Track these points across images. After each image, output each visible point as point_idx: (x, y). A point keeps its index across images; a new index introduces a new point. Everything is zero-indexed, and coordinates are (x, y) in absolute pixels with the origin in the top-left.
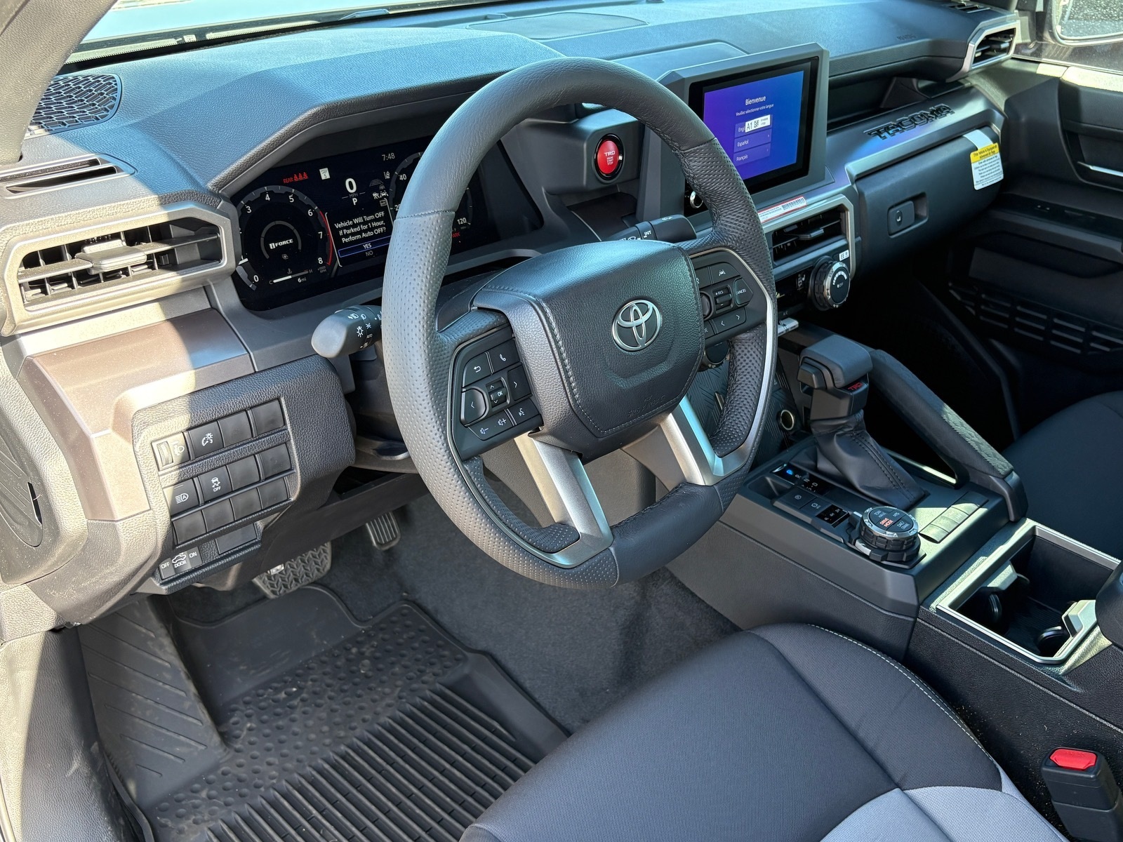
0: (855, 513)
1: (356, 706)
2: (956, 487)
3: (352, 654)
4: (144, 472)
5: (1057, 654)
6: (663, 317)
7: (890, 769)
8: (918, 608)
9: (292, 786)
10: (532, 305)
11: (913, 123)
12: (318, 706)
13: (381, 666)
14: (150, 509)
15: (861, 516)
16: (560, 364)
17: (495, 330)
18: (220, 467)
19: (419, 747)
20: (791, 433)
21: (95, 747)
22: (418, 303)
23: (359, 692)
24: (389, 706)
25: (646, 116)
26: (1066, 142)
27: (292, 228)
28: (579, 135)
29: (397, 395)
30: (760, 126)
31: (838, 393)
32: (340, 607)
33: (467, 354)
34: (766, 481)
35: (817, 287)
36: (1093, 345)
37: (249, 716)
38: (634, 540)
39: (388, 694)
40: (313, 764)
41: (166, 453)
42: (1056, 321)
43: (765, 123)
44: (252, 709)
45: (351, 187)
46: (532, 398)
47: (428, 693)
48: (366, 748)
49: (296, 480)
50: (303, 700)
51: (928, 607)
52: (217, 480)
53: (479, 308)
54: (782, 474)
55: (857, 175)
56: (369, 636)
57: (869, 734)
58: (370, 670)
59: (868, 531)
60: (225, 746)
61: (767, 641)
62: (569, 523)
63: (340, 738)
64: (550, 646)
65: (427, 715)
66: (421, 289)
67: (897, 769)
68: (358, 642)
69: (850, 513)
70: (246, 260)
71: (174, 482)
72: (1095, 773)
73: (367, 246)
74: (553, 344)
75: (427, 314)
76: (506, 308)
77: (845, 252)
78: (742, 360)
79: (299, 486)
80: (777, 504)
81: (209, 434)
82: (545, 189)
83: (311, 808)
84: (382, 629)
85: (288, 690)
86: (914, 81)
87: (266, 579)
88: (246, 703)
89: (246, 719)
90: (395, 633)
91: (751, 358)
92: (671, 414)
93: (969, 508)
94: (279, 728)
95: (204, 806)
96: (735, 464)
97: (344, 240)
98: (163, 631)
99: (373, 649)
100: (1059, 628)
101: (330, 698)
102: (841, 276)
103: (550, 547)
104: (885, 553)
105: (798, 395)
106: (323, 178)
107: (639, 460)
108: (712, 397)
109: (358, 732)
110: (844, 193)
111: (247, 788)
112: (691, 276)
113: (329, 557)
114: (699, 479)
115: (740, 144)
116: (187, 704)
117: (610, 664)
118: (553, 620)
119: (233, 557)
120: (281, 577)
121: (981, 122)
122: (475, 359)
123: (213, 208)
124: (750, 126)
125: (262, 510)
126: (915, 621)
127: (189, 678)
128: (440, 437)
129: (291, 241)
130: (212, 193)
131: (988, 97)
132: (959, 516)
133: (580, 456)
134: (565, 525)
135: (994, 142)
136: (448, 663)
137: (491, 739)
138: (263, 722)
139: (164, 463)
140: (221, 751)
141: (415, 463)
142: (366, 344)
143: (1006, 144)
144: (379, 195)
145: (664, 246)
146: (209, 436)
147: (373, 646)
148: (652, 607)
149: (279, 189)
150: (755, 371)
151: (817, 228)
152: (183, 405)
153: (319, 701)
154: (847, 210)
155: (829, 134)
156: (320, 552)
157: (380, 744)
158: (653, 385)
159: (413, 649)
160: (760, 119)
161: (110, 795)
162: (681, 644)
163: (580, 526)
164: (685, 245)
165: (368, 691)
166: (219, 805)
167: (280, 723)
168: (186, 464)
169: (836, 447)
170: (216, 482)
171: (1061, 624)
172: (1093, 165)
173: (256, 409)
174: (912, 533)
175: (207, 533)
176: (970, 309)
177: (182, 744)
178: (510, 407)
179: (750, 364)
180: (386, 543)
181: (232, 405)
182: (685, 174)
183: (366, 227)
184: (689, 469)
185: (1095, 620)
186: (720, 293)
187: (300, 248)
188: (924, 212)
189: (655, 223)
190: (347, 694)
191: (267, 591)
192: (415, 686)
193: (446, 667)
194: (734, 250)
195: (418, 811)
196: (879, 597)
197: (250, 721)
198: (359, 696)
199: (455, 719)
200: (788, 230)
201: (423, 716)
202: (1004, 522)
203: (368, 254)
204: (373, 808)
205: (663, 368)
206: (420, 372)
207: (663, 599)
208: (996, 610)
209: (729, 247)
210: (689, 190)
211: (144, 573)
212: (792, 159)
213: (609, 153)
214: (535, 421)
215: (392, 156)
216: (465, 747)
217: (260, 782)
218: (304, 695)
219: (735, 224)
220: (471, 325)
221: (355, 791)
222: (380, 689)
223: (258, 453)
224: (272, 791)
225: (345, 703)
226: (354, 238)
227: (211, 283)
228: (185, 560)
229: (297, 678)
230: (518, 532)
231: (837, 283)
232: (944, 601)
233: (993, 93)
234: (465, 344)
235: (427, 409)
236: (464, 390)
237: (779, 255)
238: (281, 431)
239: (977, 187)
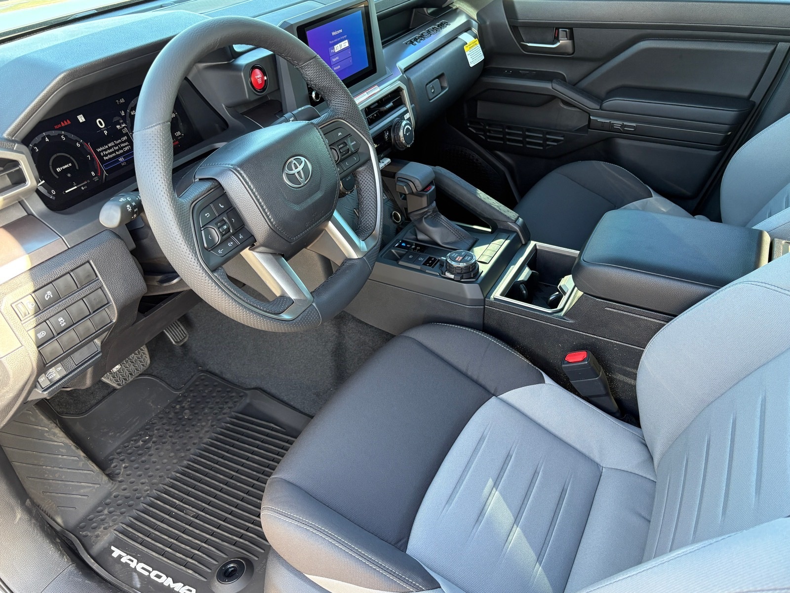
0: (442, 258)
1: (187, 437)
2: (491, 233)
3: (177, 409)
4: (11, 324)
5: (559, 306)
6: (312, 165)
7: (488, 387)
8: (485, 300)
9: (159, 492)
10: (232, 171)
11: (429, 34)
12: (164, 443)
13: (196, 411)
14: (22, 346)
15: (445, 259)
16: (257, 203)
17: (213, 190)
18: (61, 311)
19: (230, 450)
20: (400, 224)
21: (28, 502)
22: (161, 182)
23: (187, 429)
24: (207, 432)
25: (274, 48)
26: (512, 31)
27: (69, 156)
28: (238, 68)
29: (161, 240)
30: (343, 47)
31: (419, 194)
32: (163, 384)
33: (198, 208)
34: (392, 252)
35: (396, 137)
36: (548, 143)
37: (122, 460)
38: (325, 297)
39: (204, 426)
40: (170, 476)
41: (23, 310)
42: (527, 133)
43: (345, 45)
44: (123, 456)
45: (101, 124)
46: (245, 227)
47: (228, 419)
48: (199, 458)
49: (113, 308)
50: (154, 442)
51: (490, 298)
52: (62, 319)
53: (200, 179)
54: (400, 246)
55: (404, 69)
56: (185, 396)
57: (473, 372)
58: (190, 415)
59: (450, 265)
60: (112, 481)
61: (410, 337)
62: (285, 295)
63: (182, 457)
64: (293, 374)
65: (231, 431)
66: (161, 173)
67: (491, 386)
68: (179, 402)
69: (440, 259)
70: (44, 182)
71: (35, 325)
72: (588, 361)
73: (121, 159)
74: (250, 191)
75: (168, 187)
76: (216, 176)
77: (407, 115)
78: (363, 183)
79: (116, 312)
80: (401, 263)
81: (48, 292)
82: (224, 105)
83: (174, 500)
84: (191, 391)
85: (143, 439)
86: (425, 9)
87: (112, 378)
88: (119, 453)
89: (121, 462)
90: (200, 391)
91: (367, 181)
92: (330, 222)
93: (500, 242)
94: (143, 462)
95: (108, 518)
96: (372, 243)
97: (105, 158)
98: (53, 425)
99: (189, 403)
100: (557, 293)
101: (171, 437)
102: (408, 128)
103: (277, 311)
104: (461, 275)
105: (400, 201)
106: (81, 121)
107: (319, 253)
108: (353, 212)
109: (192, 451)
110: (399, 80)
111: (132, 501)
112: (322, 138)
113: (148, 356)
114: (354, 255)
115: (334, 60)
116: (81, 464)
117: (330, 374)
118: (292, 359)
119: (86, 365)
120: (121, 375)
121: (466, 28)
122: (205, 210)
123: (12, 150)
124: (338, 48)
125: (96, 331)
126: (485, 307)
127: (78, 448)
128: (195, 259)
129: (70, 165)
130: (8, 140)
131: (468, 13)
132: (496, 247)
133: (283, 256)
134: (284, 297)
135: (475, 39)
136: (236, 400)
137: (272, 434)
138: (132, 461)
139: (23, 315)
140: (110, 484)
141: (187, 282)
142: (135, 215)
143: (482, 38)
144: (121, 126)
145: (302, 123)
146: (49, 293)
147: (188, 402)
148: (346, 337)
149: (53, 133)
150: (371, 188)
151: (389, 102)
152: (27, 276)
153: (164, 440)
154: (403, 89)
155: (383, 47)
156: (141, 355)
157: (207, 454)
158: (316, 206)
159: (213, 397)
160: (342, 43)
161: (46, 527)
162: (366, 353)
163: (292, 295)
164: (315, 121)
165: (193, 427)
166: (117, 515)
167: (143, 459)
168: (38, 313)
169: (425, 225)
170: (62, 320)
171: (558, 291)
172: (529, 43)
173: (75, 271)
174: (473, 261)
175: (64, 353)
176: (482, 136)
177: (84, 487)
178: (233, 234)
179: (368, 185)
180: (181, 341)
181: (59, 271)
182: (305, 80)
183: (117, 148)
184: (348, 251)
185: (574, 284)
186: (341, 146)
187: (77, 168)
188: (445, 84)
189: (295, 112)
190: (180, 432)
191: (115, 385)
192: (220, 417)
193: (235, 402)
194: (344, 120)
195: (239, 484)
196: (463, 300)
197: (124, 463)
198: (188, 431)
199: (248, 429)
200: (372, 107)
201: (228, 432)
202: (520, 245)
203: (123, 164)
204: (212, 490)
205: (319, 195)
206: (172, 223)
207: (351, 331)
208: (524, 292)
209: (340, 118)
210: (310, 90)
211: (30, 386)
212: (366, 65)
213: (258, 77)
214: (250, 240)
215: (122, 101)
216: (257, 442)
217: (139, 495)
218: (154, 439)
219: (341, 104)
220: (197, 191)
221: (199, 484)
222: (199, 424)
223: (84, 297)
224: (148, 498)
225: (180, 437)
226: (111, 156)
227: (24, 199)
228: (56, 373)
229: (147, 431)
230: (256, 306)
231: (406, 132)
232: (497, 293)
233: (469, 10)
234: (197, 201)
235: (183, 244)
236: (202, 229)
237: (371, 122)
238: (95, 281)
239: (471, 65)
